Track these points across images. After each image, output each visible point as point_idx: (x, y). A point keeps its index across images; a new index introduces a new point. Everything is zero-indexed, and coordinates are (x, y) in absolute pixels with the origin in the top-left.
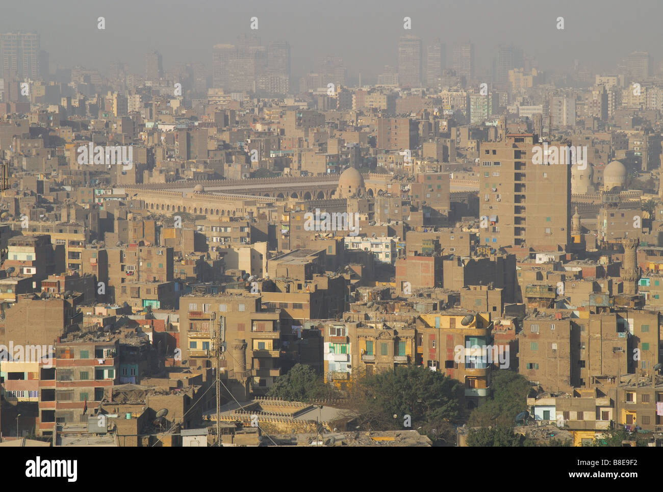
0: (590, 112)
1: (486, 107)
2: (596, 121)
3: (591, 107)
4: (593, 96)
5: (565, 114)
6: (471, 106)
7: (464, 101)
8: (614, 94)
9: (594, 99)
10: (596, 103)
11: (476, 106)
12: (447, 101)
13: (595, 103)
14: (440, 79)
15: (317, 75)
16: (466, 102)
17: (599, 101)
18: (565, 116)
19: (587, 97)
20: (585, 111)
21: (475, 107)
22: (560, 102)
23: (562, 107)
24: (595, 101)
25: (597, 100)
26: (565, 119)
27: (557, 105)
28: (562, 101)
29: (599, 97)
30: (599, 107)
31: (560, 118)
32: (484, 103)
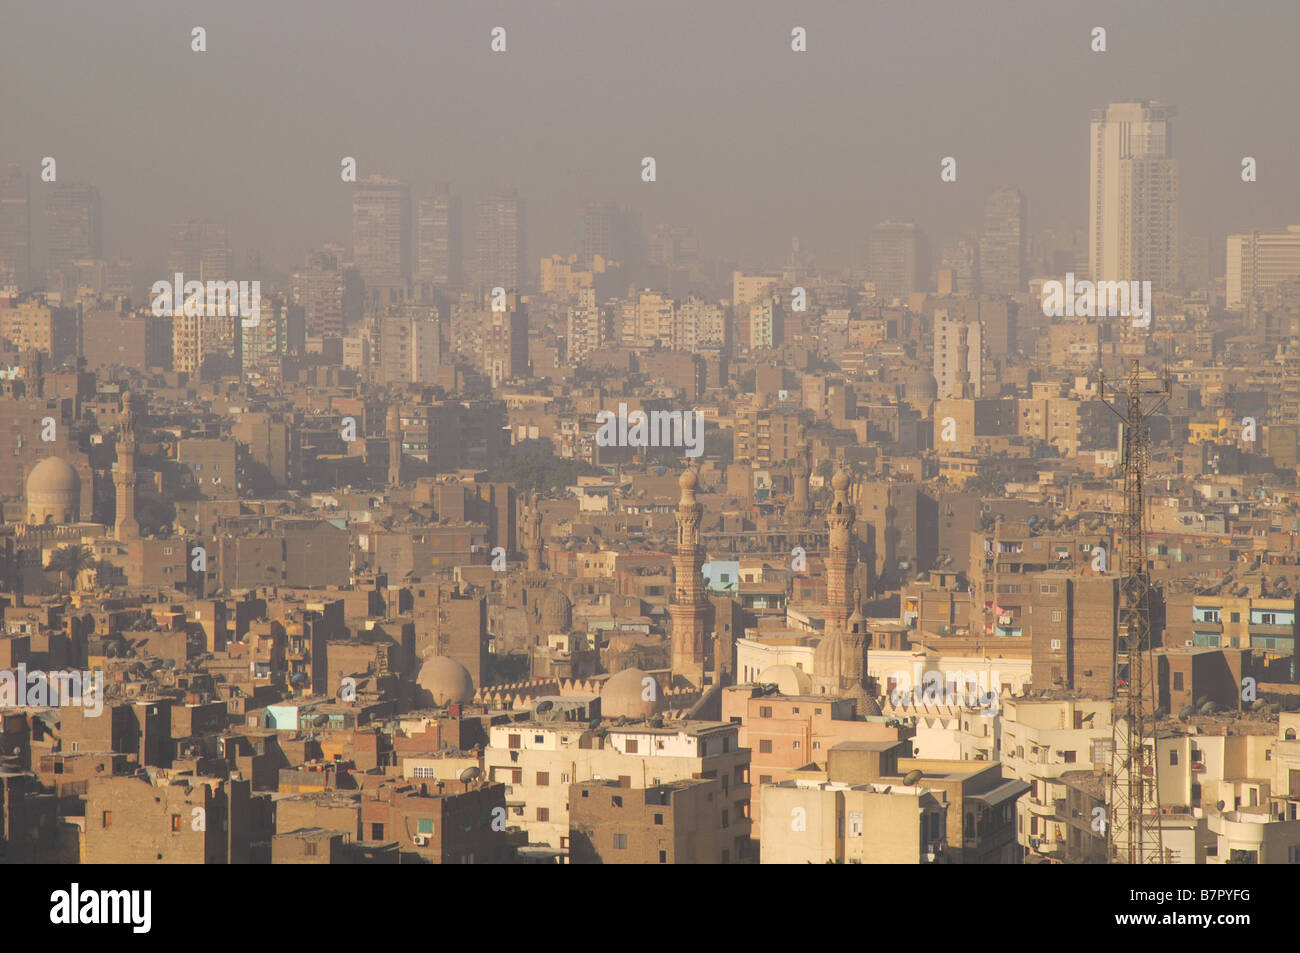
0: (486, 352)
1: (274, 339)
2: (460, 374)
3: (489, 342)
4: (492, 317)
5: (414, 356)
6: (244, 337)
7: (230, 325)
8: (603, 313)
9: (496, 323)
10: (499, 333)
11: (254, 335)
12: (193, 323)
13: (496, 333)
14: (296, 276)
15: (89, 263)
16: (233, 327)
17: (506, 329)
18: (414, 362)
19: (480, 320)
20: (477, 350)
21: (251, 339)
22: (403, 329)
23: (407, 341)
24: (497, 329)
25: (500, 326)
26: (414, 369)
27: (395, 335)
28: (408, 326)
29: (505, 320)
30: (506, 342)
31: (403, 365)
32: (269, 328)
